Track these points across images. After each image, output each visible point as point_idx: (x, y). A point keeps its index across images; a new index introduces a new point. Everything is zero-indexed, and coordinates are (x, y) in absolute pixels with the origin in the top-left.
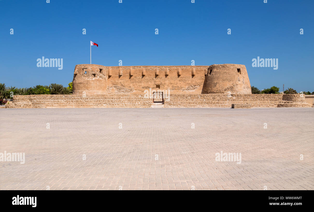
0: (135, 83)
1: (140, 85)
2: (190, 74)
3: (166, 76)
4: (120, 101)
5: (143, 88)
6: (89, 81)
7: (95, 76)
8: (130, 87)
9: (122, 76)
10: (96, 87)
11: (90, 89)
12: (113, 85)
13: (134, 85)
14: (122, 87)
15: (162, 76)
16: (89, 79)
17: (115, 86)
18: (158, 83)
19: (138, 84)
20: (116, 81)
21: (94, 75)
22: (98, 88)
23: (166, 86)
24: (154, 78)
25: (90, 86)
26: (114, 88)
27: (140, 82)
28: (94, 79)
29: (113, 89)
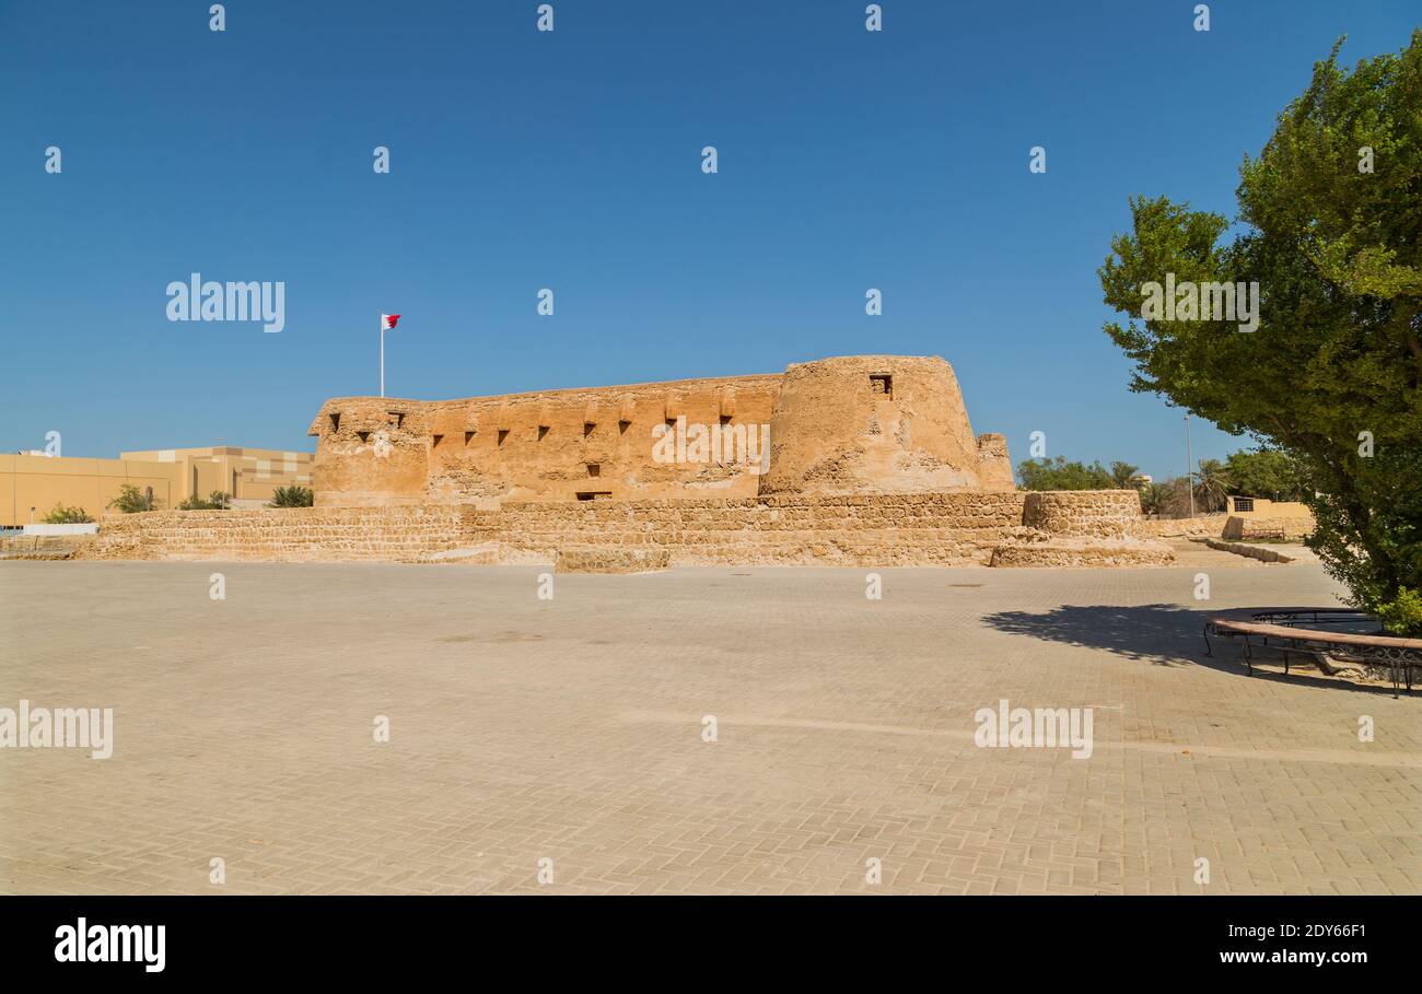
0: (514, 462)
1: (532, 469)
2: (715, 414)
3: (624, 425)
4: (359, 534)
5: (542, 477)
6: (342, 457)
7: (364, 440)
8: (499, 475)
9: (475, 436)
10: (370, 478)
11: (347, 486)
12: (448, 472)
13: (511, 468)
14: (474, 478)
15: (608, 427)
16: (343, 453)
17: (453, 472)
18: (592, 457)
19: (525, 464)
20: (458, 455)
21: (364, 436)
22: (375, 482)
23: (622, 468)
24: (581, 438)
25: (347, 477)
26: (451, 482)
27: (534, 455)
28: (359, 450)
29: (446, 487)
